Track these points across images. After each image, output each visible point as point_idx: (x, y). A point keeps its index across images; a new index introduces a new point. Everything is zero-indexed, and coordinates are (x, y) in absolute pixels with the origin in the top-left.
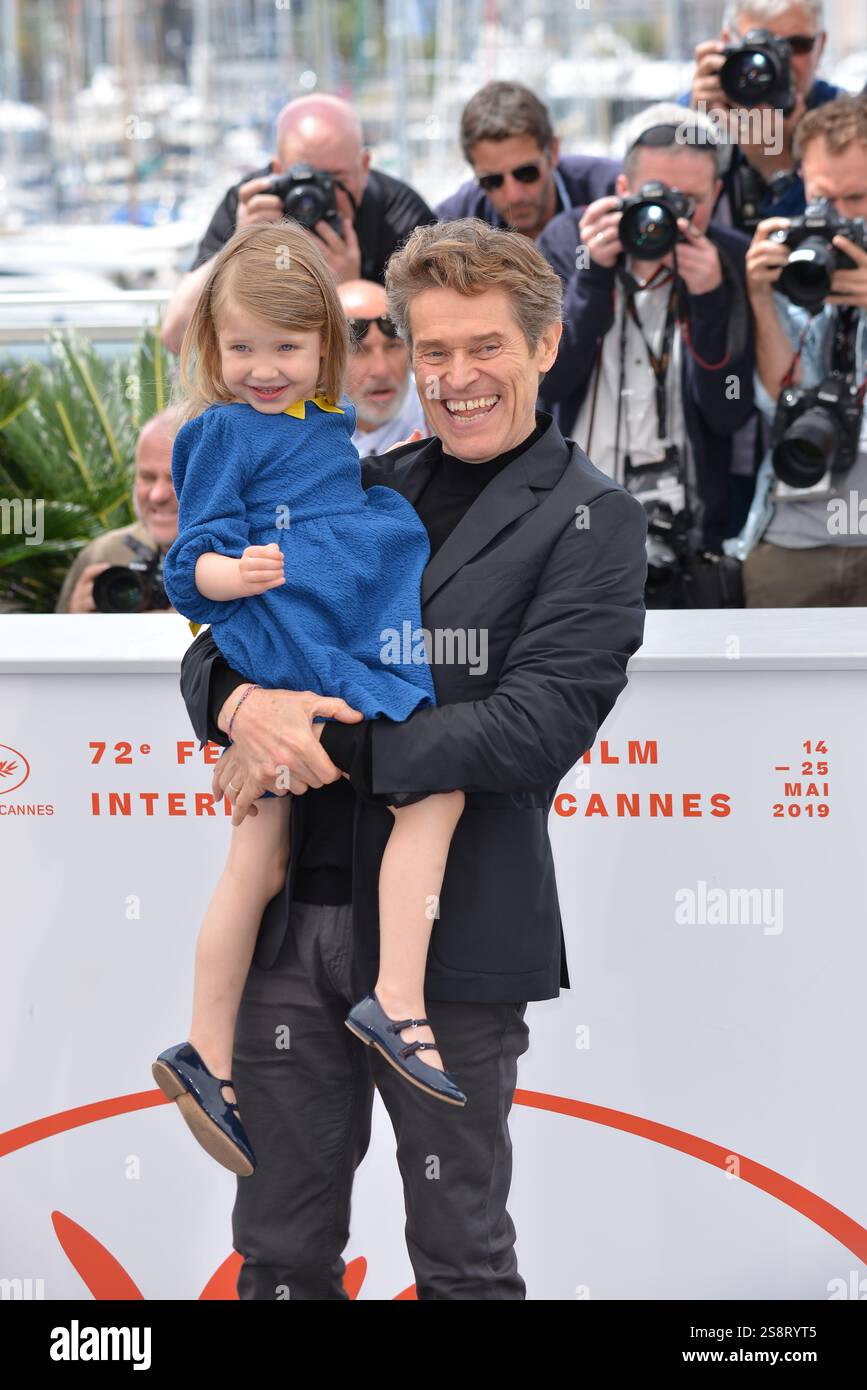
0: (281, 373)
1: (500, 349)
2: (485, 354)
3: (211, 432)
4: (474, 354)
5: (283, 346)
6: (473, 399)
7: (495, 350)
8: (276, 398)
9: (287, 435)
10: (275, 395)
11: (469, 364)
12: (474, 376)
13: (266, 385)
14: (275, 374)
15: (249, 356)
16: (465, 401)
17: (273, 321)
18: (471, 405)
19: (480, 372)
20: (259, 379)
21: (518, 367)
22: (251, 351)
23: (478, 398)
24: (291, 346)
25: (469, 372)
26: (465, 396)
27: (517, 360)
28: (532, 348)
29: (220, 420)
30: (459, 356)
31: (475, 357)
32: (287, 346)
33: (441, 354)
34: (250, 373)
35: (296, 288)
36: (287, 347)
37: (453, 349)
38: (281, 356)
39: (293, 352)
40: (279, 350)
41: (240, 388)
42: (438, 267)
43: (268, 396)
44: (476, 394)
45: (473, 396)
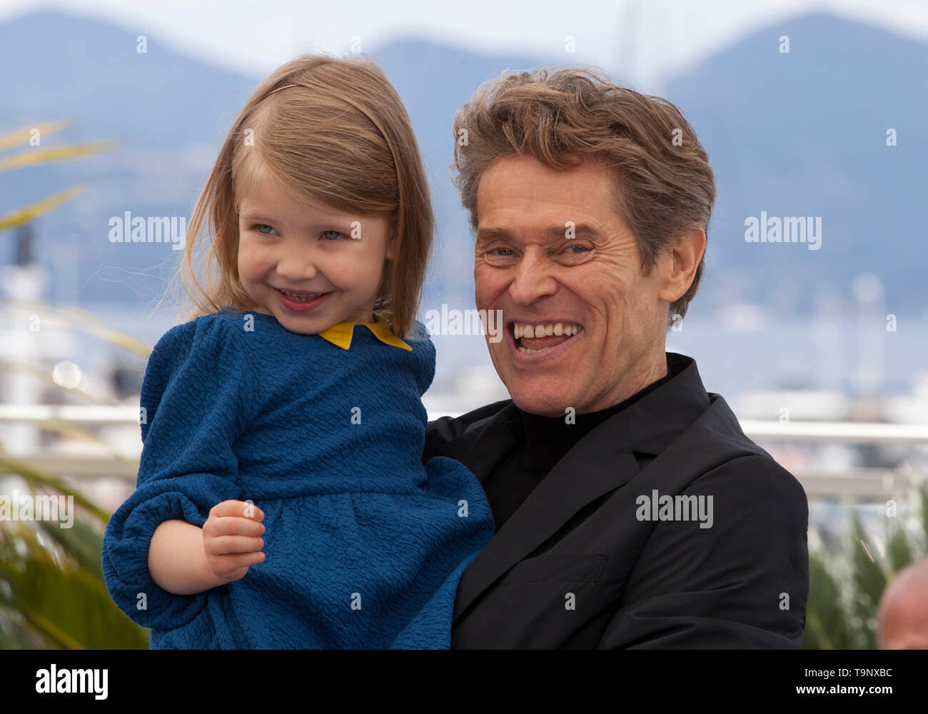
0: (319, 272)
1: (593, 252)
2: (569, 258)
3: (204, 345)
4: (555, 258)
5: (325, 233)
6: (546, 323)
7: (584, 254)
8: (312, 308)
9: (316, 367)
10: (308, 305)
11: (544, 269)
12: (547, 287)
13: (297, 288)
14: (310, 272)
15: (275, 243)
16: (534, 325)
17: (310, 191)
18: (541, 331)
19: (560, 284)
20: (284, 277)
21: (616, 283)
22: (278, 235)
23: (554, 323)
24: (338, 234)
25: (541, 281)
26: (534, 318)
27: (615, 273)
28: (647, 261)
29: (221, 330)
30: (531, 256)
31: (556, 261)
32: (331, 232)
33: (510, 252)
34: (274, 267)
35: (352, 148)
36: (332, 235)
37: (525, 245)
38: (322, 247)
39: (338, 243)
40: (321, 238)
41: (259, 289)
42: (514, 122)
43: (300, 305)
44: (549, 316)
45: (543, 318)
